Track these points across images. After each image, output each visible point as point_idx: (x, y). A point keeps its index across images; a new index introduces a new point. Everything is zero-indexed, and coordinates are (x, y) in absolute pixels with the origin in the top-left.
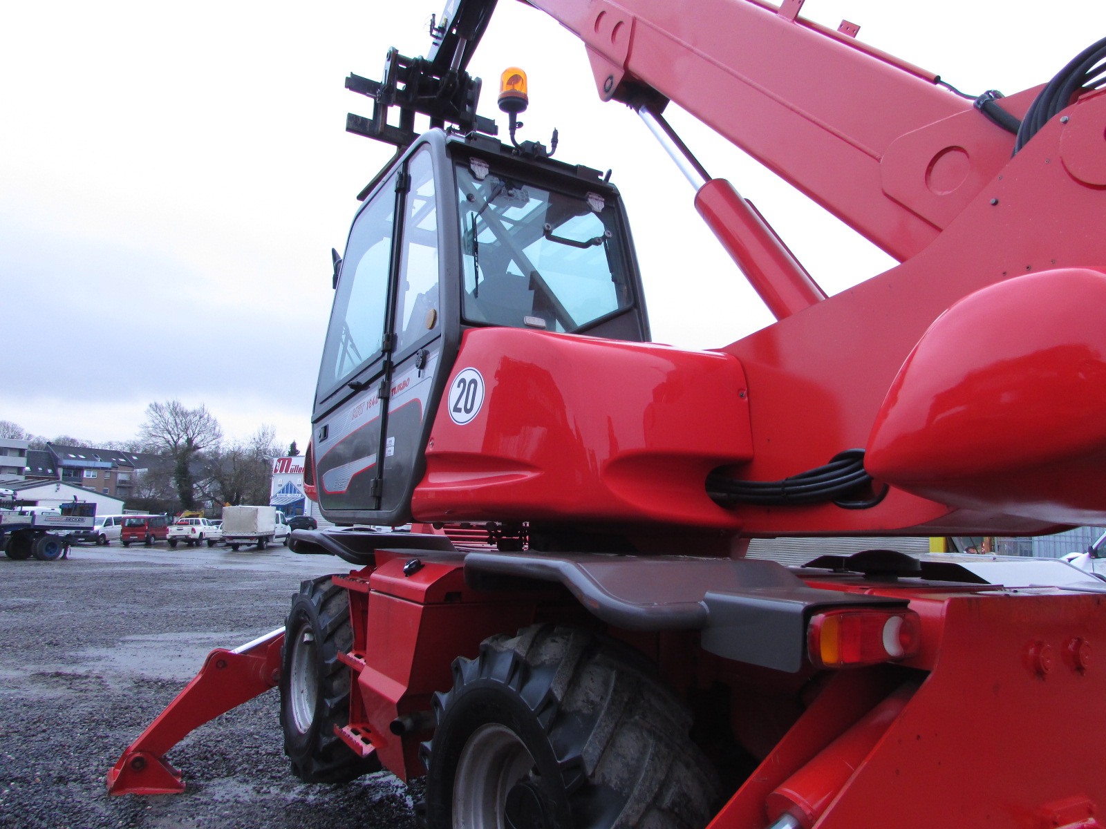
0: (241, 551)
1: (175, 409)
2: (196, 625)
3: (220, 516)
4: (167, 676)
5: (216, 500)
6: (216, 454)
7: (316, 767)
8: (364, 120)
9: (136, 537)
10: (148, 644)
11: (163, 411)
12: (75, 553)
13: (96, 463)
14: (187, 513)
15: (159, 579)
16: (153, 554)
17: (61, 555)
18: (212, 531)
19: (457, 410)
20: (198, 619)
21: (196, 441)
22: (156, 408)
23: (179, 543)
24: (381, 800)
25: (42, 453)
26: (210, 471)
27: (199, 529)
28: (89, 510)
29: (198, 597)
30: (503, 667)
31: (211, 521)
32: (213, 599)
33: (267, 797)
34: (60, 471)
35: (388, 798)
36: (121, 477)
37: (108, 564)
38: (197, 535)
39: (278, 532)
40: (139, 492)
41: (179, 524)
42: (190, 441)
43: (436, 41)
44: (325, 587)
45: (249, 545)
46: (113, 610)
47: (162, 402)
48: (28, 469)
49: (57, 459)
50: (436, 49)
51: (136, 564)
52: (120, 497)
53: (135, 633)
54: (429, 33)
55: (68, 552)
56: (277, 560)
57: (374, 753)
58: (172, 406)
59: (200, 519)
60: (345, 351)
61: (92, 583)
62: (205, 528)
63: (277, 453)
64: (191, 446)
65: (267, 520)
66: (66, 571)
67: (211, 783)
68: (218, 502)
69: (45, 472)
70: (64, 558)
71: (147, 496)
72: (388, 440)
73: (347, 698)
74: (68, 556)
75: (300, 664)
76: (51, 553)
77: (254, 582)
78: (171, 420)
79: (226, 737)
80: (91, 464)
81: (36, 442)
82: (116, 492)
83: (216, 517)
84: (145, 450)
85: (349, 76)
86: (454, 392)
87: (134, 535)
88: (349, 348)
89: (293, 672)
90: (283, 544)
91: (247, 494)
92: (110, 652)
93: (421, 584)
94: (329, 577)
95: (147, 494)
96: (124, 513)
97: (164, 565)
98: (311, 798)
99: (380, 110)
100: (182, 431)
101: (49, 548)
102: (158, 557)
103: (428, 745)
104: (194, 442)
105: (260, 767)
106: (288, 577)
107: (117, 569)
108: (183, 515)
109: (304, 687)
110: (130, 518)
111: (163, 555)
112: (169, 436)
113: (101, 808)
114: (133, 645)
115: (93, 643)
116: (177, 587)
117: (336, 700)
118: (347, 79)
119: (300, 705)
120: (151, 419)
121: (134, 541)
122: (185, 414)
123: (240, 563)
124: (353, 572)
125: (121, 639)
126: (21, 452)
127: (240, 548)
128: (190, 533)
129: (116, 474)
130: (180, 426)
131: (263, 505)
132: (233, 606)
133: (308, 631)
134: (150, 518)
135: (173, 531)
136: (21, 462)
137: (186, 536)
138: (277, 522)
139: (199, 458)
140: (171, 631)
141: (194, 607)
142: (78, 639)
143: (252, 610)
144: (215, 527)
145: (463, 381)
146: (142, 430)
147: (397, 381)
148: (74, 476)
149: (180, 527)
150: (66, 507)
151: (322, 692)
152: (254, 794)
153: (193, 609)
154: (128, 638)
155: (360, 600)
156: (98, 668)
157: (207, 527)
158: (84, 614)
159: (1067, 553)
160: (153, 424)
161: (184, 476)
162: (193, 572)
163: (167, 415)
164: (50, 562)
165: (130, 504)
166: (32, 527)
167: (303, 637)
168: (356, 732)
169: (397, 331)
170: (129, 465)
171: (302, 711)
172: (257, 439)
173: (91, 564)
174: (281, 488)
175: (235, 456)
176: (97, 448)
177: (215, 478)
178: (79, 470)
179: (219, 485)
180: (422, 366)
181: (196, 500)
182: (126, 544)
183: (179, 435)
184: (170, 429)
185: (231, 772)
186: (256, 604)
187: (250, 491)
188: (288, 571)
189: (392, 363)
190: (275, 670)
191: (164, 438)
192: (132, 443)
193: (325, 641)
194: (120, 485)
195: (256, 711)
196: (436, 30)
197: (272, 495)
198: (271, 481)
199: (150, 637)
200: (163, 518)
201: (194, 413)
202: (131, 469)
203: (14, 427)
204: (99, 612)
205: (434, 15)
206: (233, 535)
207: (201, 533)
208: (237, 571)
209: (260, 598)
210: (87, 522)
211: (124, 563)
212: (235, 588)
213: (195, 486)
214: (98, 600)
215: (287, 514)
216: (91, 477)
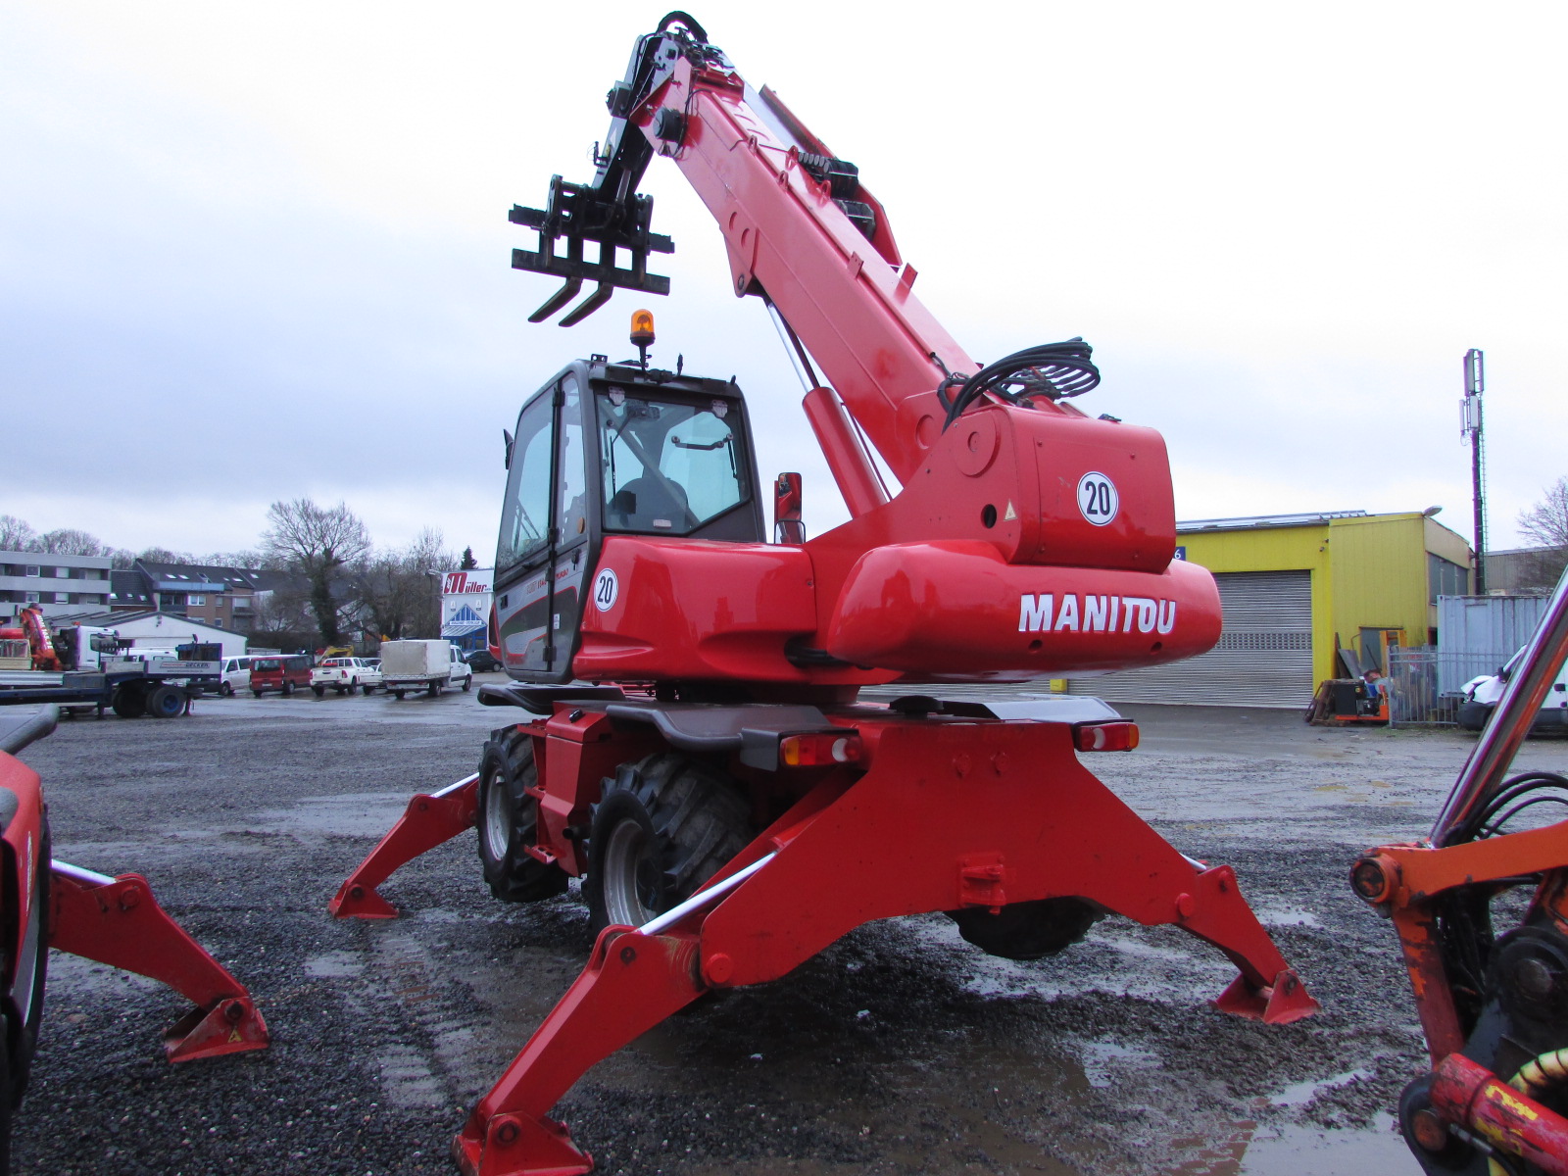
0: (408, 700)
1: (305, 509)
2: (375, 786)
3: (375, 653)
4: (358, 833)
5: (367, 631)
6: (361, 566)
7: (512, 885)
8: (530, 254)
9: (270, 685)
10: (328, 805)
11: (290, 514)
12: (199, 707)
13: (203, 585)
14: (331, 650)
15: (314, 738)
16: (296, 707)
17: (183, 711)
18: (368, 674)
19: (600, 600)
20: (375, 780)
21: (337, 552)
22: (280, 509)
23: (328, 691)
24: (572, 921)
25: (130, 574)
26: (357, 594)
27: (351, 671)
28: (213, 652)
29: (368, 757)
30: (628, 782)
31: (365, 659)
32: (386, 759)
33: (471, 920)
34: (157, 598)
35: (577, 920)
36: (238, 603)
37: (245, 721)
38: (349, 680)
39: (454, 674)
40: (264, 623)
41: (325, 666)
42: (328, 552)
43: (601, 170)
44: (512, 735)
45: (417, 691)
46: (275, 772)
47: (287, 501)
48: (113, 595)
49: (151, 582)
50: (601, 179)
51: (276, 719)
52: (237, 630)
53: (310, 794)
54: (593, 162)
55: (191, 707)
56: (456, 709)
57: (555, 862)
58: (301, 507)
59: (352, 659)
60: (520, 522)
61: (235, 744)
62: (357, 671)
63: (447, 566)
64: (330, 561)
65: (439, 657)
66: (197, 731)
67: (421, 912)
68: (370, 633)
69: (136, 599)
70: (187, 713)
71: (276, 628)
72: (555, 616)
73: (534, 826)
74: (191, 711)
75: (493, 805)
76: (170, 708)
77: (432, 738)
78: (302, 525)
79: (428, 880)
80: (196, 586)
81: (118, 557)
82: (232, 625)
83: (371, 655)
84: (266, 565)
85: (512, 209)
86: (598, 586)
87: (268, 682)
88: (523, 521)
89: (488, 811)
90: (461, 689)
91: (409, 623)
92: (291, 813)
93: (581, 729)
94: (514, 727)
95: (276, 625)
96: (248, 652)
97: (314, 720)
98: (510, 920)
99: (546, 242)
100: (318, 540)
101: (168, 702)
102: (301, 710)
103: (587, 841)
104: (335, 554)
105: (462, 900)
106: (472, 730)
107: (257, 726)
108: (326, 653)
109: (498, 823)
110: (260, 660)
111: (307, 707)
112: (300, 546)
113: (330, 926)
114: (311, 806)
115: (269, 805)
116: (339, 746)
117: (525, 828)
118: (510, 211)
119: (496, 838)
120: (275, 524)
121: (268, 689)
122: (319, 517)
123: (408, 715)
124: (534, 721)
125: (299, 800)
126: (103, 574)
127: (406, 696)
128: (340, 678)
129: (231, 599)
130: (314, 533)
131: (431, 638)
132: (411, 766)
133: (499, 774)
134: (286, 659)
135: (318, 675)
136: (104, 587)
137: (336, 682)
138: (453, 660)
139: (342, 576)
140: (348, 792)
141: (366, 768)
142: (252, 802)
143: (433, 769)
144: (370, 669)
145: (603, 578)
146: (264, 540)
147: (560, 569)
148: (175, 604)
149: (327, 670)
150: (185, 649)
151: (513, 823)
152: (460, 918)
153: (366, 770)
154: (305, 799)
155: (540, 743)
156: (284, 828)
157: (361, 668)
158: (243, 778)
159: (1473, 678)
160: (277, 531)
161: (325, 602)
162: (353, 728)
163: (297, 520)
164: (171, 720)
165: (255, 641)
166: (145, 676)
167: (495, 779)
168: (542, 850)
169: (558, 525)
170: (248, 586)
171: (497, 843)
172: (418, 548)
173: (224, 721)
174: (455, 613)
175: (387, 571)
176: (199, 564)
177: (364, 601)
178: (182, 595)
179: (371, 611)
180: (576, 561)
181: (342, 631)
182: (258, 693)
183: (313, 545)
184: (302, 538)
185: (437, 904)
186: (439, 762)
187: (412, 619)
188: (472, 724)
189: (556, 552)
190: (472, 812)
191: (293, 549)
192: (247, 554)
193: (514, 780)
194: (236, 614)
195: (452, 861)
196: (600, 158)
197: (443, 623)
198: (441, 603)
199: (328, 798)
200: (303, 658)
201: (332, 515)
202: (250, 591)
203: (86, 538)
204: (261, 775)
205: (597, 143)
206: (397, 678)
207: (354, 677)
208: (407, 725)
209: (441, 757)
210: (212, 668)
211: (264, 719)
212: (408, 745)
213: (339, 613)
214: (251, 762)
215: (465, 648)
216: (198, 604)
